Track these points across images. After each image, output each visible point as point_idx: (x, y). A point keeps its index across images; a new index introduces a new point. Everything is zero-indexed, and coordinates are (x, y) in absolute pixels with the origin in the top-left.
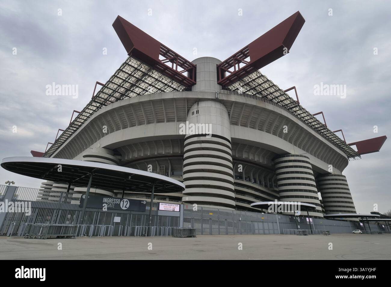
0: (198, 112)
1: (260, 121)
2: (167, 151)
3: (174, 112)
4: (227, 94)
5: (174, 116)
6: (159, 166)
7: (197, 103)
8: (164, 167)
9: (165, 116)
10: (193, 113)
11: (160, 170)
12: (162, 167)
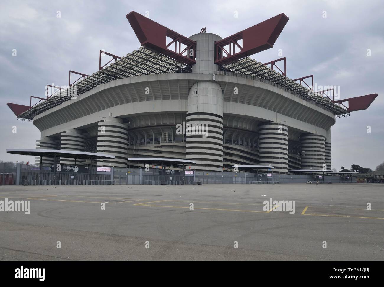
0: (197, 92)
1: (249, 96)
2: (171, 122)
3: (178, 90)
4: (222, 75)
5: (178, 93)
6: (163, 132)
7: (197, 83)
8: (167, 133)
9: (170, 93)
10: (194, 93)
11: (164, 136)
12: (166, 133)
